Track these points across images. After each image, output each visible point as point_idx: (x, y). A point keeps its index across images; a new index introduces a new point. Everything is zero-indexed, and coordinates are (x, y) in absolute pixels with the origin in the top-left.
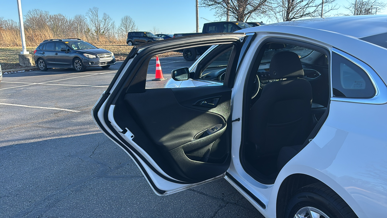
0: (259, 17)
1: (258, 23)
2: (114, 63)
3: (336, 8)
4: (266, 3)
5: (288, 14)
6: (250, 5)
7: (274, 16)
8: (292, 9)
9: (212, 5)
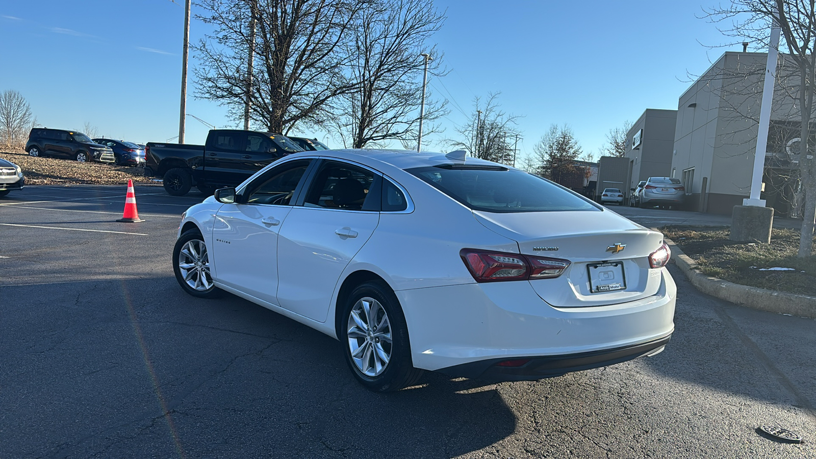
0: (311, 129)
1: (310, 140)
2: (22, 188)
3: (440, 129)
4: (324, 106)
5: (362, 130)
6: (295, 106)
7: (336, 130)
8: (368, 122)
9: (223, 97)
